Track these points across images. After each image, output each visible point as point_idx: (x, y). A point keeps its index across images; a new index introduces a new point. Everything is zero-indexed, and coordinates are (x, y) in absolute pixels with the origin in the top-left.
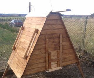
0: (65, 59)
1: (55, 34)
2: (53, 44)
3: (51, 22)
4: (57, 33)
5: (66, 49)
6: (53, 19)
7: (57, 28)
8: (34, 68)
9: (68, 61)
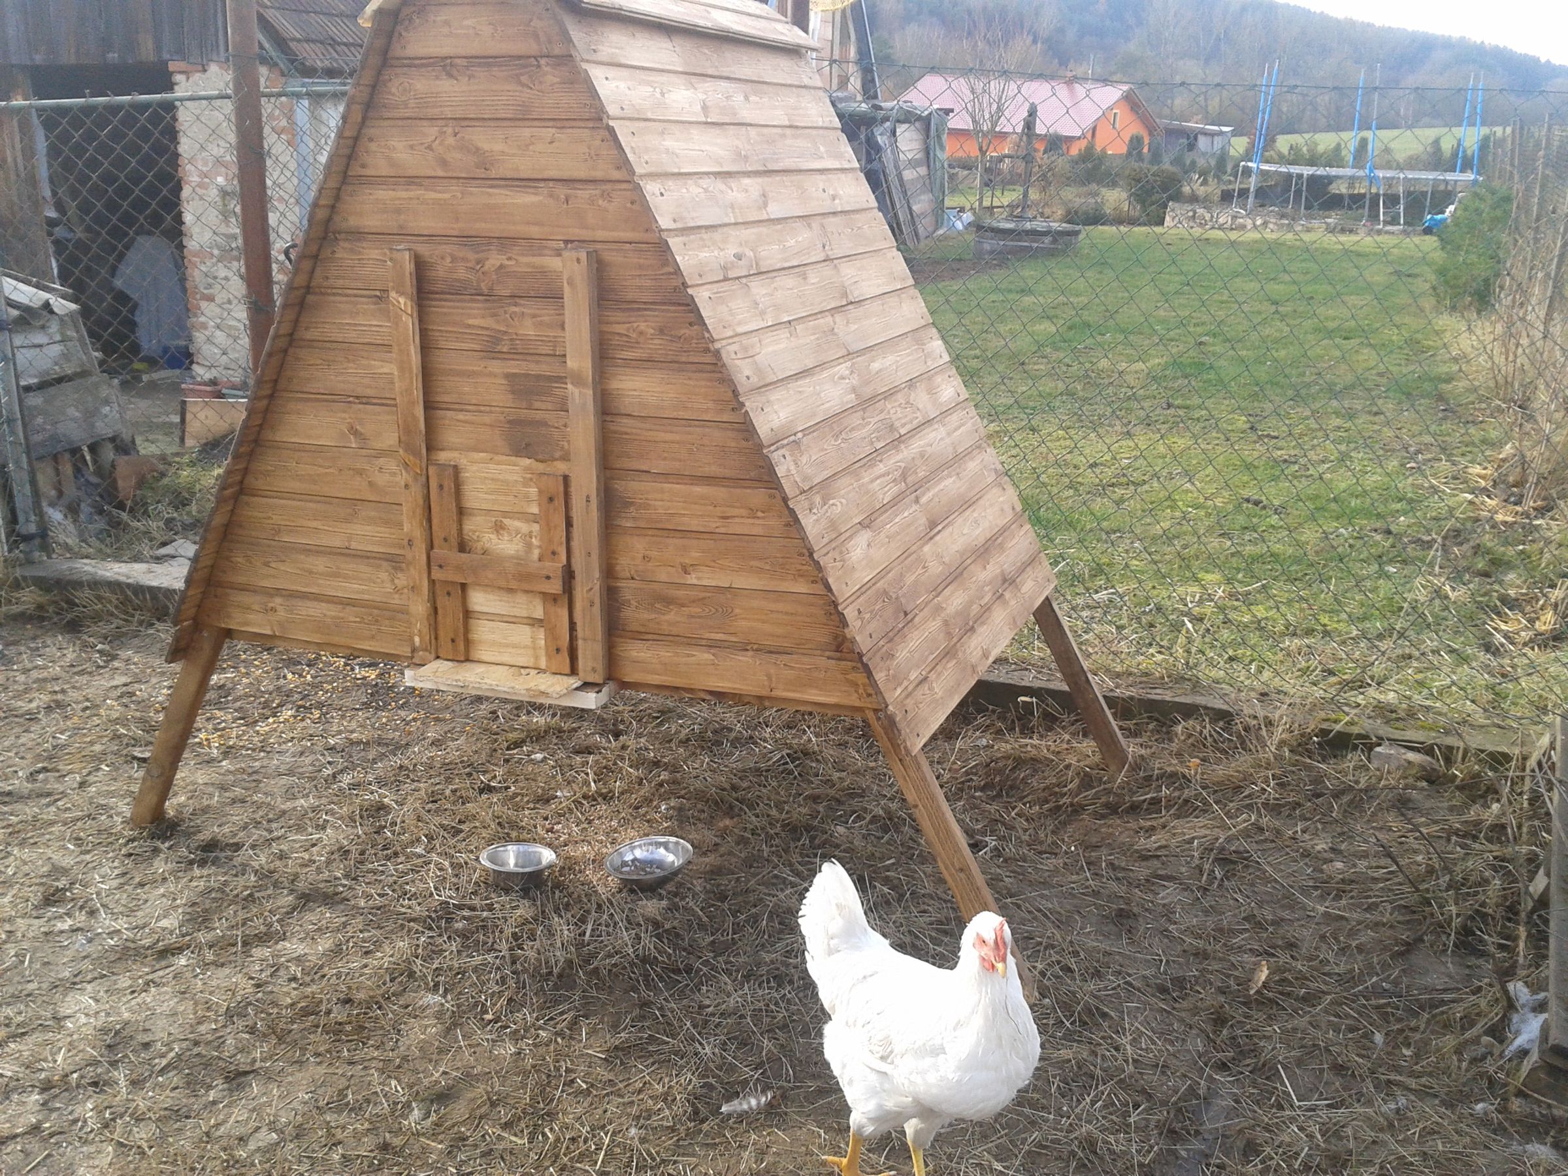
0: (668, 601)
1: (506, 242)
2: (496, 367)
3: (445, 85)
4: (535, 231)
5: (665, 476)
6: (474, 48)
7: (524, 166)
8: (305, 596)
9: (712, 645)
